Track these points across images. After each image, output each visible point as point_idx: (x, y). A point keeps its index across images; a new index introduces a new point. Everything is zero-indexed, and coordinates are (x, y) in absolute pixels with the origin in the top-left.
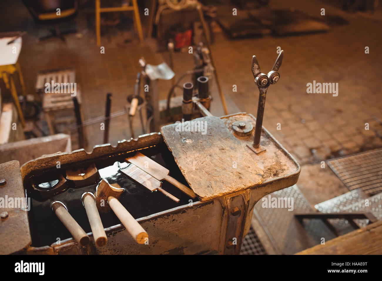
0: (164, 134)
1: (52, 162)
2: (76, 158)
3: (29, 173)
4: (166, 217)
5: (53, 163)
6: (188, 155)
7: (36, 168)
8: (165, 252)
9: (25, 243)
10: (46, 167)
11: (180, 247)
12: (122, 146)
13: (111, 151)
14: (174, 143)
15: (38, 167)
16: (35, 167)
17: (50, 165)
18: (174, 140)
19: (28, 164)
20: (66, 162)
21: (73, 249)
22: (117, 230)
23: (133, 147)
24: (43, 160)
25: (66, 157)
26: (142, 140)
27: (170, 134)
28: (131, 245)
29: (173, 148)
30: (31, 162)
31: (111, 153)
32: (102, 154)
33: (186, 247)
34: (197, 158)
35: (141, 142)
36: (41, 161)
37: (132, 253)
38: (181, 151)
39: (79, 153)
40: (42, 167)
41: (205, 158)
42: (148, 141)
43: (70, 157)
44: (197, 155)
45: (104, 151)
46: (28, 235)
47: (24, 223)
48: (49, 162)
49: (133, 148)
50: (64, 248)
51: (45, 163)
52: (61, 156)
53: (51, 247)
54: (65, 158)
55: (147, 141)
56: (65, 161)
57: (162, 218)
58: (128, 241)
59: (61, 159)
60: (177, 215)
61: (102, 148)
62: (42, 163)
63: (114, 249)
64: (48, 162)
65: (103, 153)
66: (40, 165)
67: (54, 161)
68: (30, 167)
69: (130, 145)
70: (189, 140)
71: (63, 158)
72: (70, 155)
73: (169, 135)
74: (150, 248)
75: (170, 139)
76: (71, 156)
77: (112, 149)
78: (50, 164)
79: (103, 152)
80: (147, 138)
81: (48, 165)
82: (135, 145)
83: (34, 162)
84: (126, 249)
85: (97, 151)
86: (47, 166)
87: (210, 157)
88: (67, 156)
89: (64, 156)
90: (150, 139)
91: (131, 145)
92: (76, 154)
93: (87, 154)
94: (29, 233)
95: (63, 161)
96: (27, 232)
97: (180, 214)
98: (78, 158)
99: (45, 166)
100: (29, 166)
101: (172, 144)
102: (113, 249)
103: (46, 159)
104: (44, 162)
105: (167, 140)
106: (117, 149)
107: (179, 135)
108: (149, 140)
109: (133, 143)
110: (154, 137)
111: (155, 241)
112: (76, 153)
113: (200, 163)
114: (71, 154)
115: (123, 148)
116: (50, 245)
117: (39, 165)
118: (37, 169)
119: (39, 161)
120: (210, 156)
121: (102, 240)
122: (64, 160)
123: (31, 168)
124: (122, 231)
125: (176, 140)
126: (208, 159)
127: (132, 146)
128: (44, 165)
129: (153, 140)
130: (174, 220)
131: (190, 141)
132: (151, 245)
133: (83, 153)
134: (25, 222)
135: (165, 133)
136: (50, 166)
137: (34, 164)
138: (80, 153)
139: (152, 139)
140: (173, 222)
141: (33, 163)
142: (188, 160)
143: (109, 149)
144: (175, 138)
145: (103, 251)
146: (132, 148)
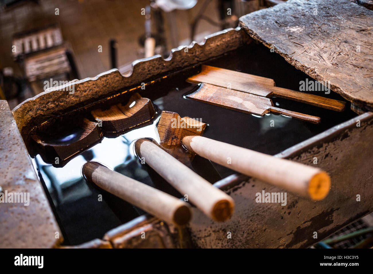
0: (248, 26)
1: (64, 99)
2: (105, 86)
3: (28, 123)
4: (315, 149)
5: (68, 100)
6: (307, 47)
7: (39, 112)
8: (305, 223)
9: (50, 241)
10: (57, 109)
11: (329, 211)
12: (179, 56)
13: (162, 69)
14: (272, 36)
15: (42, 110)
16: (36, 112)
17: (62, 104)
18: (270, 32)
19: (23, 105)
20: (90, 96)
21: (152, 239)
22: (230, 189)
23: (198, 57)
24: (49, 95)
25: (89, 87)
26: (212, 43)
27: (259, 25)
28: (253, 215)
29: (273, 42)
30: (28, 102)
31: (163, 71)
32: (148, 74)
33: (338, 209)
34: (325, 48)
35: (210, 46)
36: (45, 98)
37: (253, 231)
38: (291, 44)
39: (109, 76)
40: (48, 109)
41: (338, 46)
42: (221, 44)
43: (95, 86)
44: (322, 45)
45: (151, 69)
46: (52, 224)
47: (39, 202)
48: (61, 99)
49: (198, 59)
50: (134, 240)
51: (53, 102)
52: (80, 86)
53: (105, 241)
54: (86, 89)
55: (218, 44)
56: (87, 95)
57: (310, 152)
58: (248, 210)
59: (80, 91)
60: (334, 144)
61: (148, 64)
62: (48, 102)
63: (223, 229)
64: (57, 100)
65: (150, 74)
66: (45, 107)
67: (69, 97)
68: (28, 111)
69: (192, 53)
70: (296, 28)
71: (82, 89)
72: (94, 83)
73: (257, 26)
74: (282, 218)
75: (263, 31)
76: (96, 84)
77: (164, 64)
78: (61, 102)
79: (149, 71)
80: (220, 39)
81: (59, 105)
82: (200, 54)
83: (33, 102)
84: (243, 226)
85: (140, 70)
86: (57, 106)
87: (347, 44)
88: (89, 85)
89: (85, 85)
90: (224, 40)
91: (194, 54)
92: (105, 78)
93: (123, 78)
94: (52, 220)
95: (85, 94)
96: (48, 218)
97: (338, 142)
98: (108, 87)
99: (53, 108)
100: (25, 109)
101: (270, 38)
102: (221, 229)
103: (54, 93)
104: (51, 100)
105: (258, 32)
106: (172, 63)
107: (275, 24)
108: (223, 42)
109: (197, 50)
110: (230, 38)
111: (293, 202)
112: (104, 76)
113: (335, 55)
114: (96, 80)
115: (182, 61)
116: (101, 237)
117: (43, 107)
118: (41, 115)
119: (42, 98)
120: (346, 42)
121: (223, 206)
122: (85, 91)
123: (31, 113)
124: (240, 188)
125: (273, 31)
126: (346, 48)
127: (196, 57)
128: (53, 105)
129: (228, 41)
130: (327, 156)
131: (299, 29)
132: (285, 213)
133: (117, 76)
134: (39, 199)
135: (250, 25)
136: (62, 106)
137: (35, 105)
138: (112, 76)
139: (226, 40)
140: (326, 160)
141: (32, 104)
142: (312, 54)
143: (160, 65)
144: (269, 28)
145: (203, 236)
146: (196, 59)
